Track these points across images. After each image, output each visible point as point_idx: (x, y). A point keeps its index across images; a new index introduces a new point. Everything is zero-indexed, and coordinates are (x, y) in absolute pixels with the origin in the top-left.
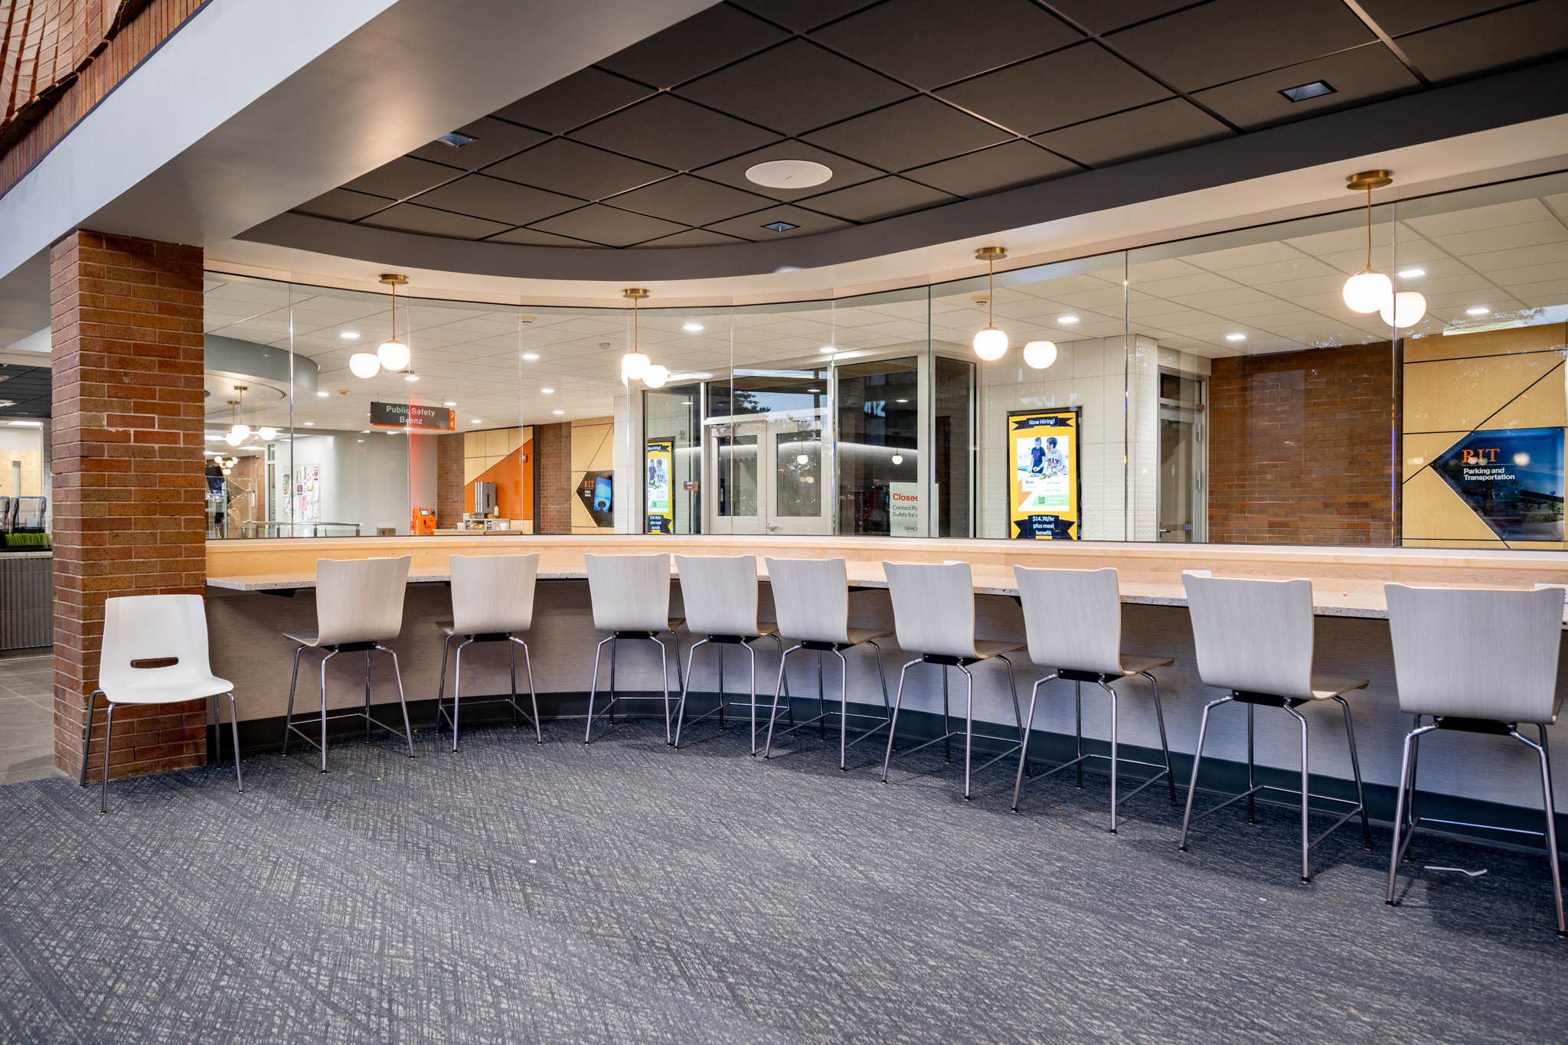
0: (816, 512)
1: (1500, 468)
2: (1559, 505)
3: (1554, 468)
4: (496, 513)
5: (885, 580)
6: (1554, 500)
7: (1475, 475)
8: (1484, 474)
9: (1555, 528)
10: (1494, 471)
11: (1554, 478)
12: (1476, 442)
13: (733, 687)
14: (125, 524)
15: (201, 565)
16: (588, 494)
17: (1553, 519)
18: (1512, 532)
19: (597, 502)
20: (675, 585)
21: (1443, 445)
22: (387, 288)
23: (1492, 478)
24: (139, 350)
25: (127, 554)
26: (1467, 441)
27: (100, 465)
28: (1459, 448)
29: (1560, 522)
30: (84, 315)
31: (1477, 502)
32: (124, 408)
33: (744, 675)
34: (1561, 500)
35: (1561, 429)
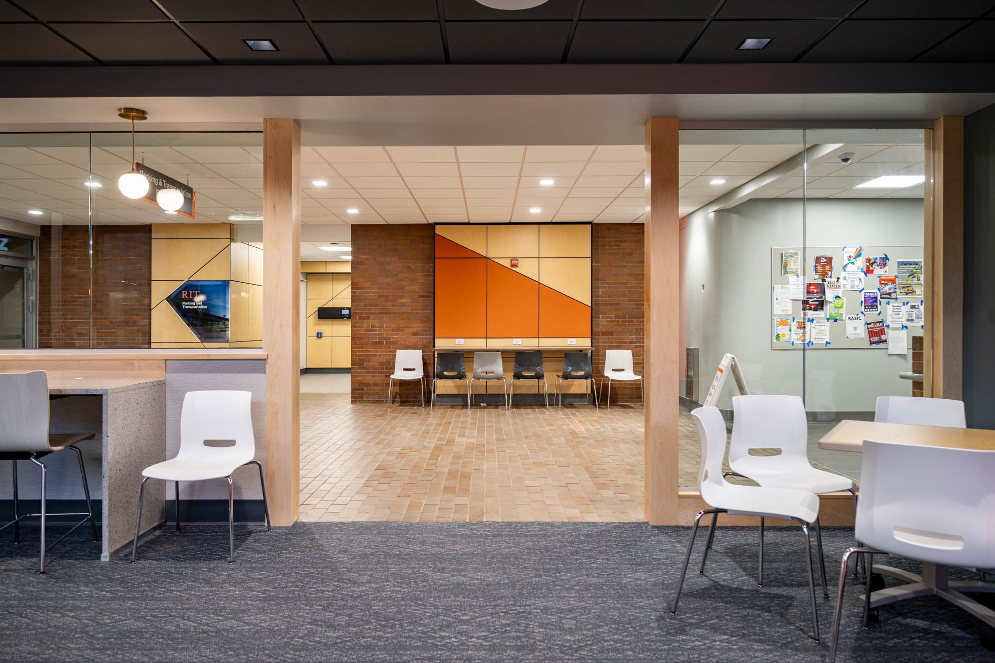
2: (227, 323)
3: (225, 303)
6: (225, 320)
7: (188, 305)
8: (192, 305)
9: (225, 335)
11: (225, 308)
12: (189, 286)
17: (224, 331)
18: (206, 338)
21: (172, 288)
23: (196, 307)
26: (185, 286)
28: (180, 290)
29: (227, 332)
31: (189, 321)
34: (228, 320)
35: (229, 281)
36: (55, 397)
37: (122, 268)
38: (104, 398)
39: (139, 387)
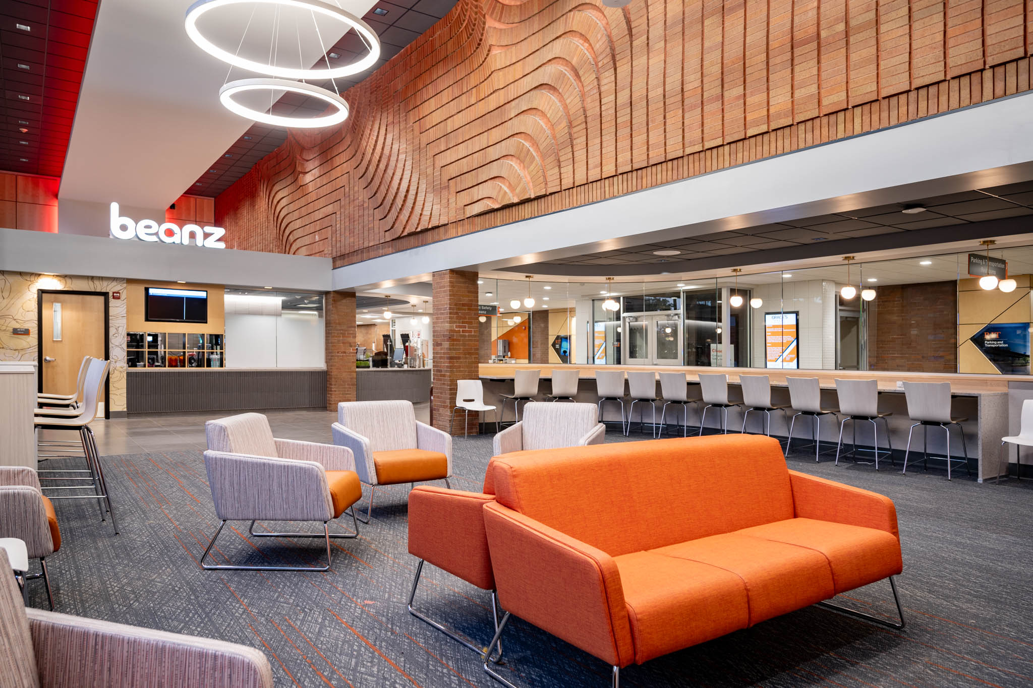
0: (676, 357)
1: (1001, 341)
2: (1028, 358)
3: (1025, 342)
4: (509, 356)
5: (699, 380)
6: (1025, 356)
7: (990, 344)
8: (994, 344)
9: (1026, 369)
10: (998, 342)
11: (1025, 346)
12: (990, 329)
13: (645, 421)
14: (459, 358)
15: (477, 371)
16: (557, 346)
17: (1024, 365)
19: (562, 350)
20: (627, 382)
21: (976, 330)
22: (528, 279)
23: (997, 345)
24: (463, 305)
25: (460, 367)
26: (986, 328)
27: (453, 340)
28: (982, 331)
29: (1028, 366)
30: (450, 295)
31: (991, 356)
32: (459, 323)
33: (650, 416)
34: (1029, 356)
35: (1028, 323)
36: (954, 397)
37: (932, 315)
38: (979, 398)
39: (995, 395)
